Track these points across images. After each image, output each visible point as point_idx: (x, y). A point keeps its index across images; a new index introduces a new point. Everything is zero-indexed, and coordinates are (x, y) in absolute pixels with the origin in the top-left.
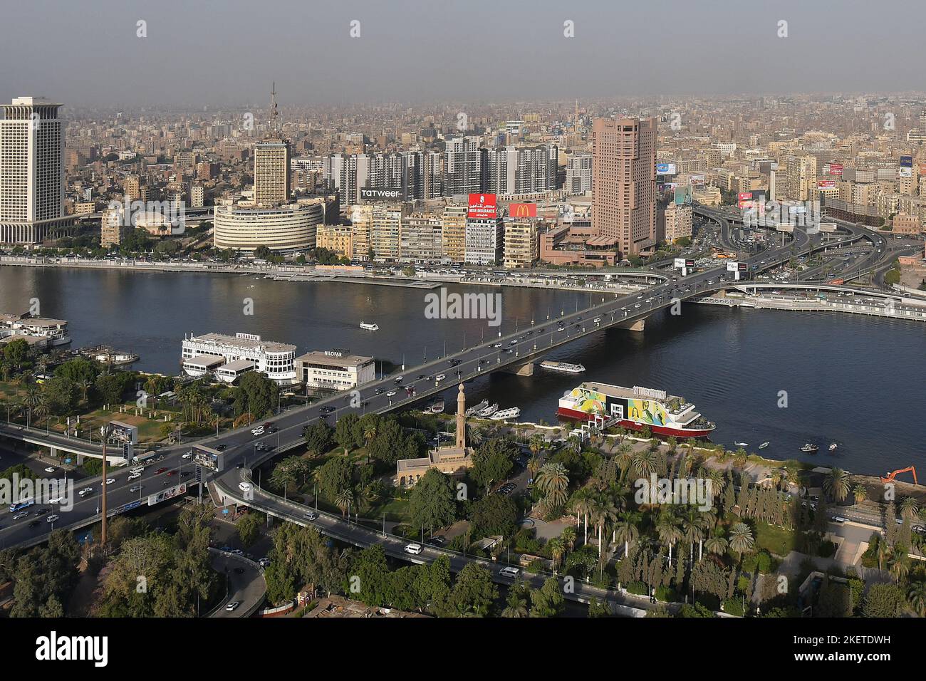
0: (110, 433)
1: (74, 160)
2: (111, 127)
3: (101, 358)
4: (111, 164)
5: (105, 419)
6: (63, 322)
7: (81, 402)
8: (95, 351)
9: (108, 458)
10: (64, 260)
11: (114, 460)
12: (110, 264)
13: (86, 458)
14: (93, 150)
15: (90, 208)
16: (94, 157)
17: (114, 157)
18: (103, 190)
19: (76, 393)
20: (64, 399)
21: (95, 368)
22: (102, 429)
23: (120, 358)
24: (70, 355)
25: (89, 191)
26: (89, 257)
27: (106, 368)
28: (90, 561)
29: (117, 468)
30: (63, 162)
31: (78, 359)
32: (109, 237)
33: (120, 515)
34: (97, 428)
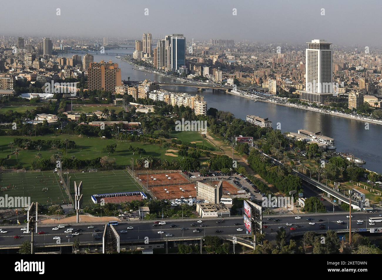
0: (353, 194)
1: (337, 68)
2: (352, 55)
3: (349, 159)
4: (352, 71)
5: (350, 187)
6: (333, 139)
7: (340, 177)
8: (346, 155)
9: (352, 205)
10: (333, 112)
11: (355, 207)
12: (352, 117)
13: (342, 202)
14: (345, 65)
15: (343, 91)
16: (345, 68)
17: (354, 69)
18: (349, 83)
19: (338, 172)
20: (333, 174)
21: (346, 163)
22: (349, 191)
23: (357, 161)
24: (335, 154)
25: (343, 83)
26: (343, 112)
27: (351, 164)
28: (344, 249)
29: (356, 210)
30: (332, 69)
31: (338, 157)
32: (352, 104)
33: (357, 232)
34: (347, 190)
